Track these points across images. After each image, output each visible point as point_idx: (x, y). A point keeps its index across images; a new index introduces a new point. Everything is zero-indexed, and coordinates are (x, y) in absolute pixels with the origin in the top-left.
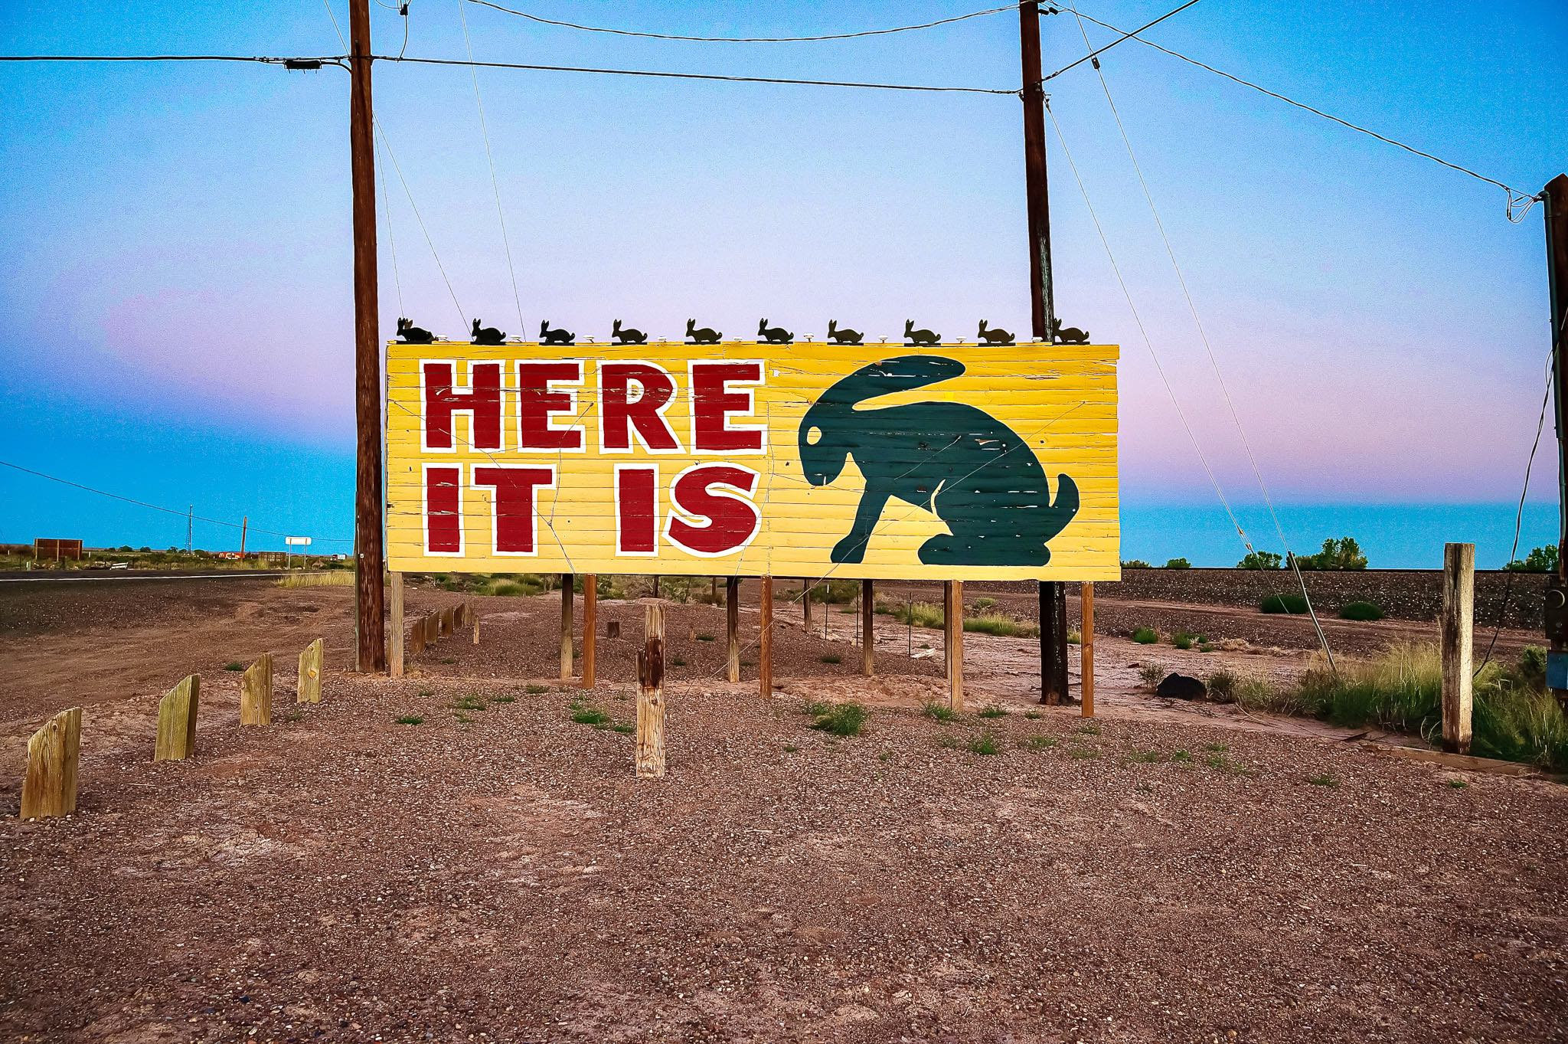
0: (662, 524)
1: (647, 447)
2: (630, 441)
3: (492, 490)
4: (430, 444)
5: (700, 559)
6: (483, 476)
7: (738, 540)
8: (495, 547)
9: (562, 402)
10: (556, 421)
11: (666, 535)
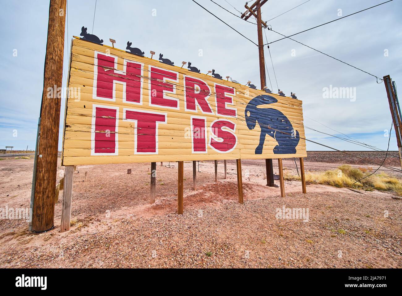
0: (208, 141)
1: (202, 111)
2: (196, 108)
3: (135, 122)
4: (99, 94)
5: (221, 154)
6: (130, 115)
7: (231, 146)
8: (136, 150)
9: (170, 87)
10: (167, 95)
11: (209, 145)
